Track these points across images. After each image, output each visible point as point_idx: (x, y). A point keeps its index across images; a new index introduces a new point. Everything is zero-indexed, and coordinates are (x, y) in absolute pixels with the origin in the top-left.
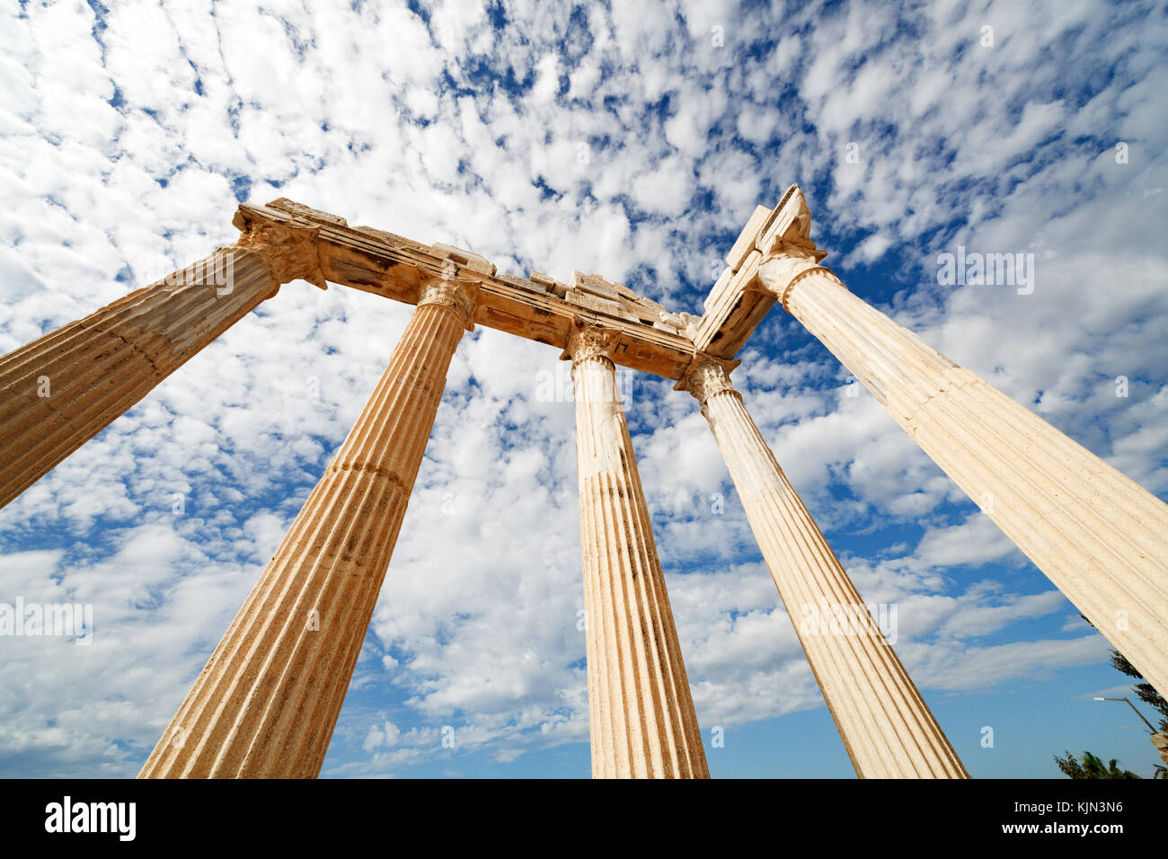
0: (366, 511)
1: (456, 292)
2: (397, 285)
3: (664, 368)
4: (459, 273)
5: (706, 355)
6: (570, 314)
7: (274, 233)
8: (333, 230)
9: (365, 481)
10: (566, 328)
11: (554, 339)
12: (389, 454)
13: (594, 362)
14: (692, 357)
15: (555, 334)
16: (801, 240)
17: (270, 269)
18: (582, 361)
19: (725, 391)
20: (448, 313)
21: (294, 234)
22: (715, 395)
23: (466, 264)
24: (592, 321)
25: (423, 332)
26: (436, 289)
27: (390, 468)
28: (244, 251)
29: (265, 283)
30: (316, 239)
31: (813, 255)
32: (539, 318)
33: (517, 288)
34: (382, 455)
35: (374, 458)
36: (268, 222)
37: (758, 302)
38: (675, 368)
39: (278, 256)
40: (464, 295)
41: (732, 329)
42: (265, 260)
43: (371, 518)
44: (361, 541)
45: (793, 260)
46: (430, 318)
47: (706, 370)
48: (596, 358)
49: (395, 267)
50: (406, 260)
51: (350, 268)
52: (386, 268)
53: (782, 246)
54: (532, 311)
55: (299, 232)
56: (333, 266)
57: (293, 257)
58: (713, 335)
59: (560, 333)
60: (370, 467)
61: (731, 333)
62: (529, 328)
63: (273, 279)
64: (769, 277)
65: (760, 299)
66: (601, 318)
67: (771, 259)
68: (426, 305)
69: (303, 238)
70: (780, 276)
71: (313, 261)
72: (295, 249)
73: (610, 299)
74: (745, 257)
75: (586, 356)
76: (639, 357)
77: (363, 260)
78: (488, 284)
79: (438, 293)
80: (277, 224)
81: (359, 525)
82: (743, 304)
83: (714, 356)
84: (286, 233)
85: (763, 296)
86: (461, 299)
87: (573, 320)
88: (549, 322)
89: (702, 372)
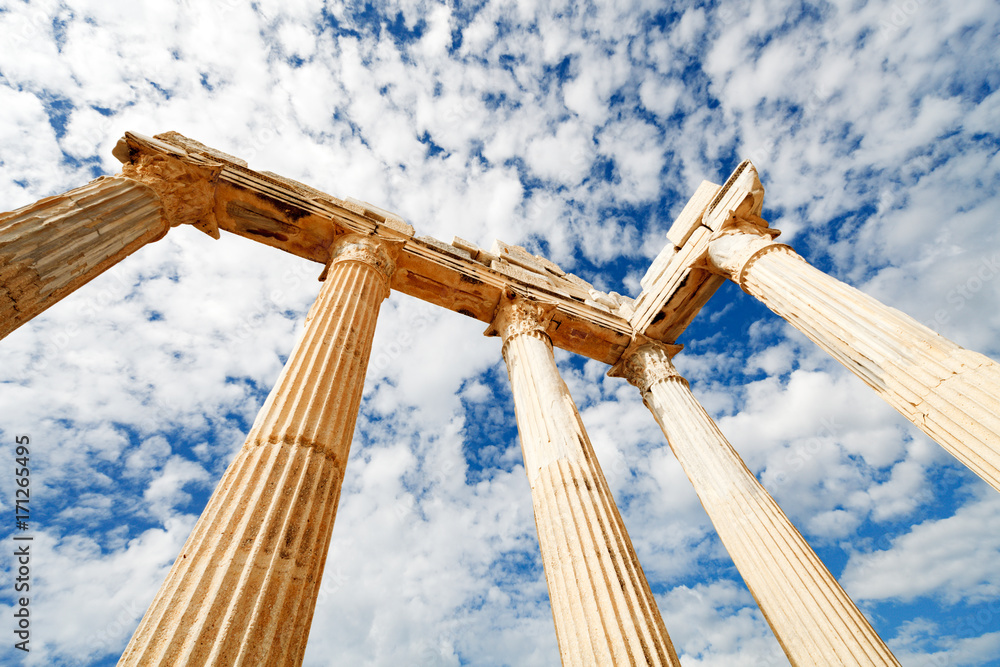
0: (303, 495)
1: (378, 250)
2: (305, 239)
3: (599, 350)
4: (378, 230)
5: (647, 338)
6: (502, 285)
7: (167, 168)
8: (236, 172)
9: (299, 459)
10: (495, 299)
11: (479, 311)
12: (324, 426)
13: (531, 337)
14: (631, 338)
15: (482, 306)
16: (752, 216)
17: (160, 207)
18: (517, 335)
19: (671, 377)
20: (371, 272)
21: (192, 171)
22: (660, 381)
23: (383, 222)
24: (524, 294)
25: (347, 289)
26: (356, 246)
27: (327, 443)
28: (133, 183)
29: (154, 222)
30: (214, 177)
31: (767, 232)
32: (465, 287)
33: (441, 252)
34: (317, 427)
35: (308, 430)
36: (160, 155)
37: (706, 280)
38: (611, 351)
39: (170, 193)
40: (386, 254)
41: (675, 310)
42: (157, 195)
43: (310, 503)
44: (301, 532)
45: (747, 237)
46: (352, 275)
47: (647, 354)
48: (533, 333)
49: (306, 218)
50: (319, 212)
51: (251, 215)
52: (295, 218)
53: (734, 222)
54: (458, 278)
55: (197, 169)
56: (231, 212)
57: (188, 197)
58: (654, 316)
59: (488, 304)
60: (304, 441)
61: (674, 313)
62: (453, 298)
63: (163, 219)
64: (721, 253)
65: (708, 278)
66: (532, 291)
67: (723, 234)
68: (346, 261)
69: (201, 177)
70: (735, 252)
71: (208, 203)
72: (190, 188)
73: (537, 272)
74: (690, 233)
75: (522, 330)
76: (572, 337)
77: (268, 207)
78: (410, 245)
79: (358, 250)
80: (173, 159)
81: (297, 514)
82: (689, 282)
83: (655, 339)
84: (181, 168)
85: (711, 274)
86: (383, 259)
87: (504, 291)
88: (476, 292)
89: (642, 355)
